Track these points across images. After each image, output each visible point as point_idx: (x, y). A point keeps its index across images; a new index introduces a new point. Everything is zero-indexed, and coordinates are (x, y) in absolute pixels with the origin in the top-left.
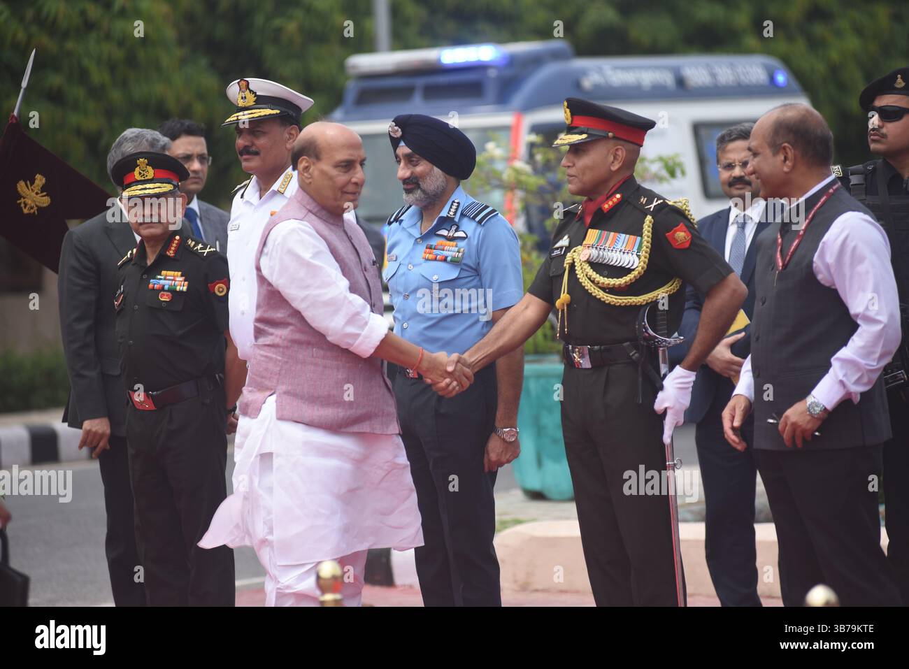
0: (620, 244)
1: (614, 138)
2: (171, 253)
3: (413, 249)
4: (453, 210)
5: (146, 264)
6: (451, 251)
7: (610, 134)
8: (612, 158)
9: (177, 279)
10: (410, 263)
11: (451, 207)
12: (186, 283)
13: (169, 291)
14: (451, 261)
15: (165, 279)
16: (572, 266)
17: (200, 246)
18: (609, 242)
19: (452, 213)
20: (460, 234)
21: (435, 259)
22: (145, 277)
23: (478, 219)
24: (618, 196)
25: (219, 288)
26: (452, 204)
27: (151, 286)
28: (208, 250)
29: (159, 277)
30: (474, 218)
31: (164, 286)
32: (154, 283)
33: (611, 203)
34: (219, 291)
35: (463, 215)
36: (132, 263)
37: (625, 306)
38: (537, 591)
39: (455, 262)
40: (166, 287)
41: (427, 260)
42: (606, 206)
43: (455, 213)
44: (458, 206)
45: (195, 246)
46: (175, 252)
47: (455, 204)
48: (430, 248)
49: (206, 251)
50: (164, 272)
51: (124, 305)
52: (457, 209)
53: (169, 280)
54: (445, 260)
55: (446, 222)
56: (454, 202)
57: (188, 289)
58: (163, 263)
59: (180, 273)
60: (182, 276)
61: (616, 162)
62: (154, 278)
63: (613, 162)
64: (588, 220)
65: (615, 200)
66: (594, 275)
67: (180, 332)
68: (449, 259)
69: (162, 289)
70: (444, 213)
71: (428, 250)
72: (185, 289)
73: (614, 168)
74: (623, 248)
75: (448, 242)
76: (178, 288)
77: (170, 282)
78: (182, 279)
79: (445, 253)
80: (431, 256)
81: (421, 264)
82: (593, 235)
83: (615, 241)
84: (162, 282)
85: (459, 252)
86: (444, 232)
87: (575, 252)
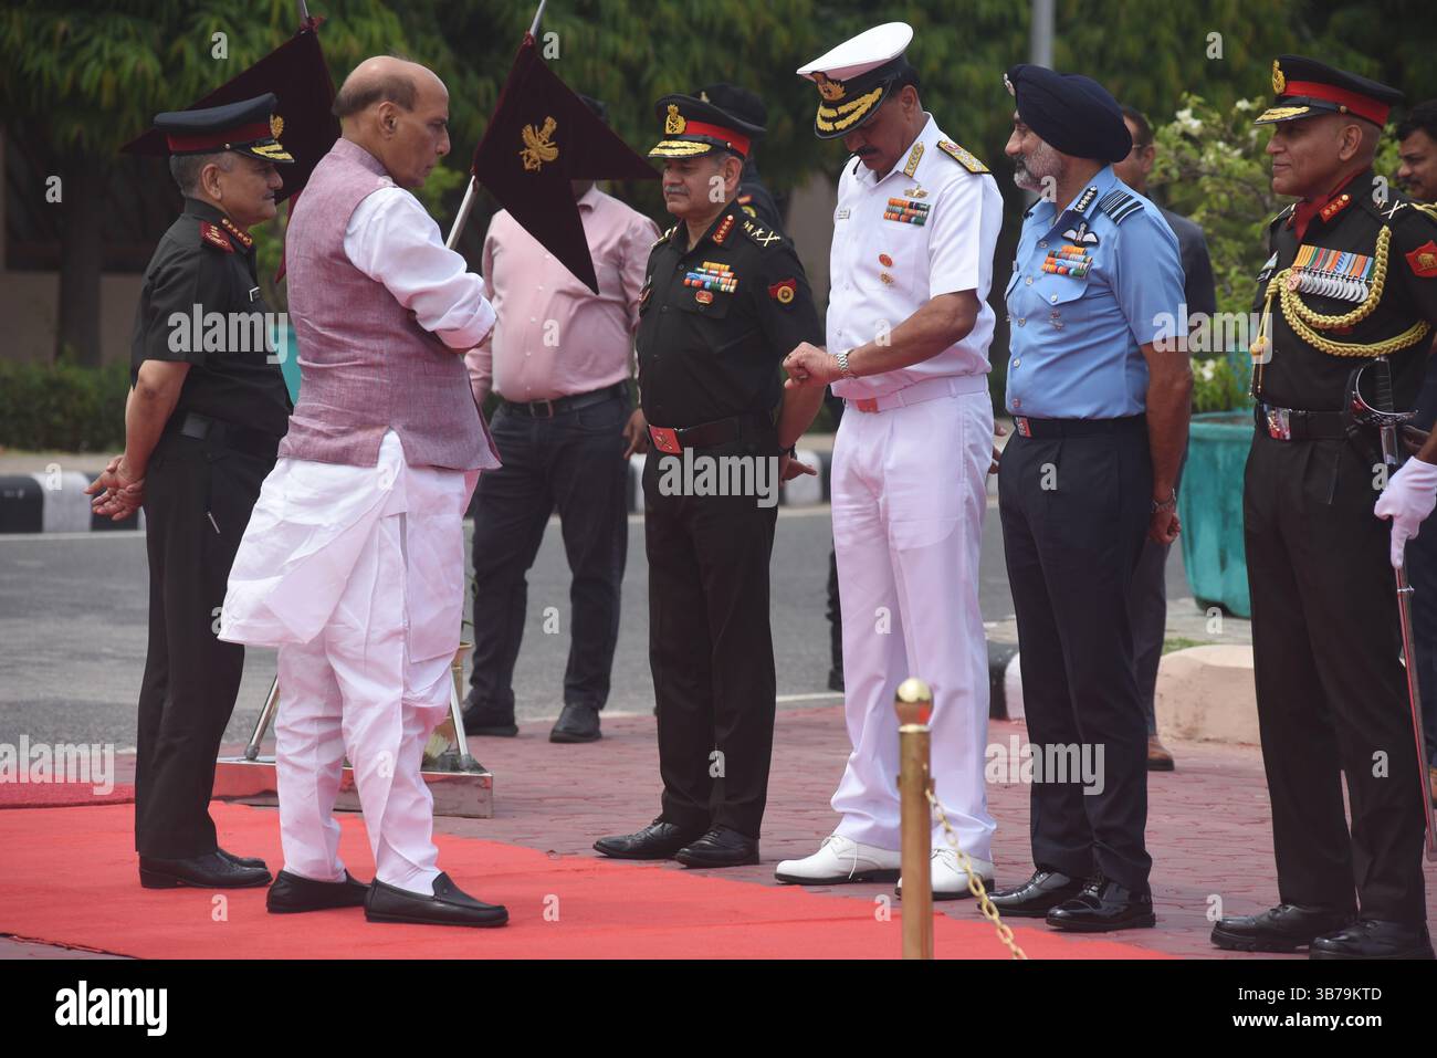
0: (1344, 267)
1: (1348, 113)
2: (718, 238)
3: (1035, 256)
4: (1084, 202)
5: (686, 249)
6: (1076, 260)
7: (1343, 108)
8: (1342, 142)
9: (724, 274)
10: (1028, 276)
11: (1083, 198)
12: (735, 281)
13: (711, 289)
14: (1074, 274)
15: (707, 273)
16: (1277, 297)
17: (760, 231)
18: (1328, 265)
19: (1081, 206)
20: (1090, 237)
21: (1056, 272)
22: (681, 267)
23: (1113, 216)
24: (1345, 197)
25: (784, 291)
26: (1085, 194)
27: (687, 280)
28: (770, 238)
29: (699, 269)
30: (1109, 214)
31: (704, 283)
32: (693, 278)
33: (1333, 208)
34: (783, 297)
35: (1099, 209)
36: (670, 246)
37: (1348, 356)
38: (1207, 740)
39: (1079, 276)
40: (707, 285)
41: (1048, 272)
42: (1327, 212)
43: (1086, 207)
44: (1093, 198)
45: (753, 231)
46: (725, 237)
47: (1090, 194)
48: (1053, 256)
49: (767, 240)
50: (706, 264)
51: (650, 303)
52: (1090, 202)
53: (712, 274)
54: (1066, 273)
55: (1073, 219)
56: (1089, 190)
57: (736, 289)
58: (707, 251)
59: (727, 267)
60: (730, 271)
61: (1348, 149)
62: (693, 271)
63: (1343, 148)
64: (1301, 231)
65: (1340, 203)
66: (1305, 311)
67: (721, 348)
68: (1072, 271)
69: (702, 286)
70: (1071, 207)
71: (1050, 259)
72: (732, 289)
73: (1345, 156)
74: (1347, 274)
75: (1076, 248)
76: (723, 287)
77: (713, 278)
78: (730, 274)
79: (1069, 263)
80: (1051, 267)
81: (1040, 278)
82: (1306, 253)
83: (1338, 263)
84: (703, 277)
85: (1085, 262)
86: (1071, 234)
87: (1282, 276)
